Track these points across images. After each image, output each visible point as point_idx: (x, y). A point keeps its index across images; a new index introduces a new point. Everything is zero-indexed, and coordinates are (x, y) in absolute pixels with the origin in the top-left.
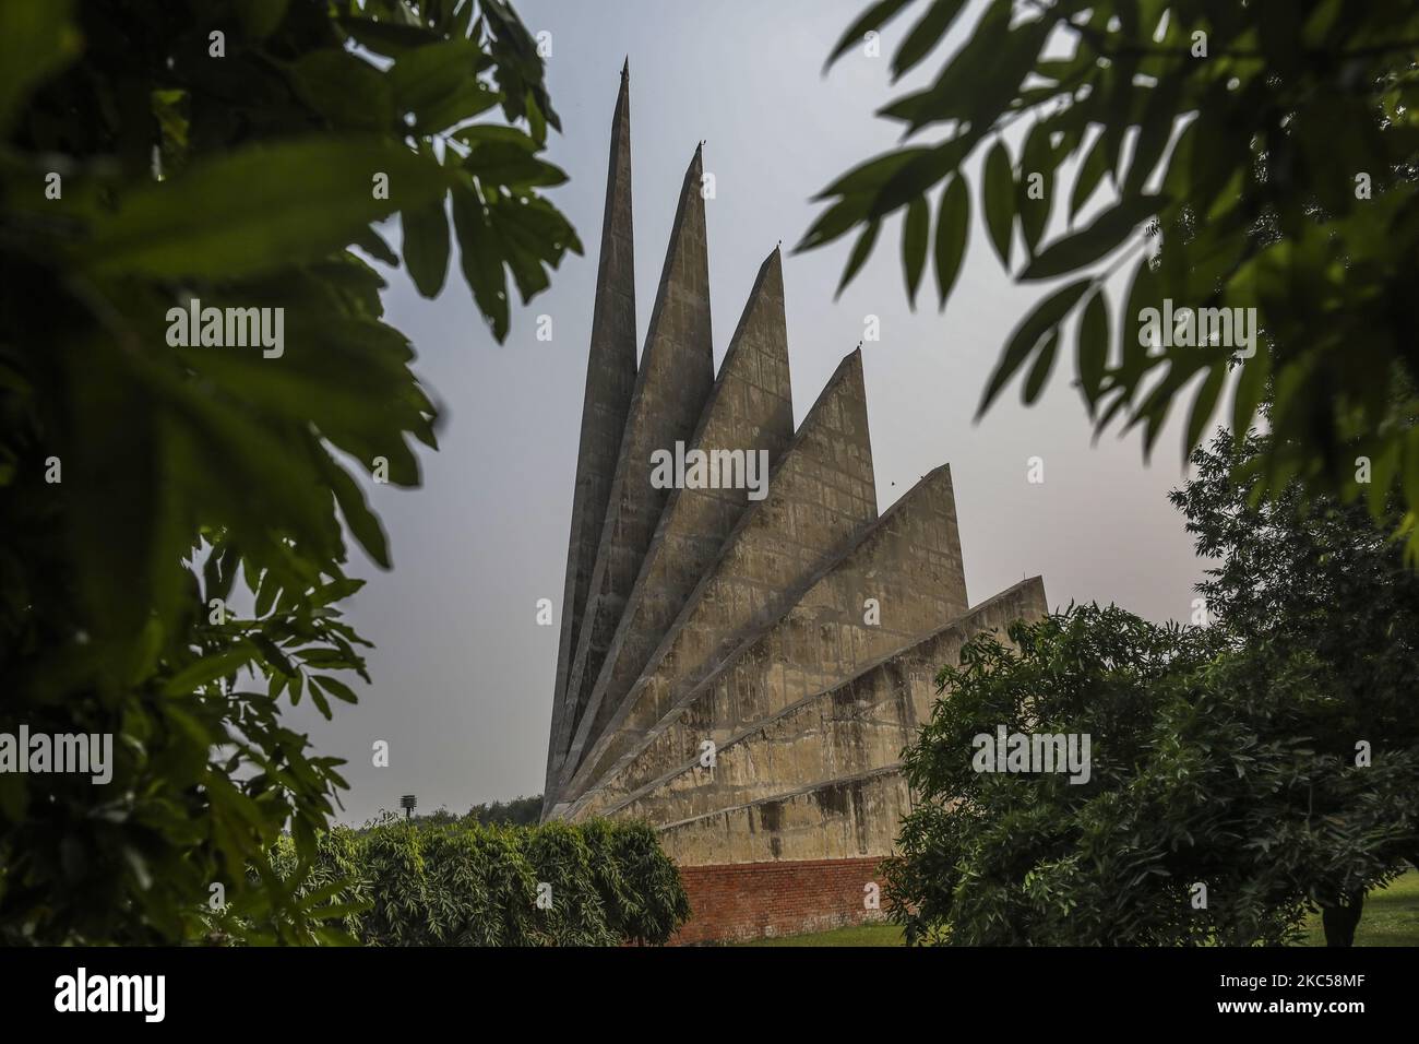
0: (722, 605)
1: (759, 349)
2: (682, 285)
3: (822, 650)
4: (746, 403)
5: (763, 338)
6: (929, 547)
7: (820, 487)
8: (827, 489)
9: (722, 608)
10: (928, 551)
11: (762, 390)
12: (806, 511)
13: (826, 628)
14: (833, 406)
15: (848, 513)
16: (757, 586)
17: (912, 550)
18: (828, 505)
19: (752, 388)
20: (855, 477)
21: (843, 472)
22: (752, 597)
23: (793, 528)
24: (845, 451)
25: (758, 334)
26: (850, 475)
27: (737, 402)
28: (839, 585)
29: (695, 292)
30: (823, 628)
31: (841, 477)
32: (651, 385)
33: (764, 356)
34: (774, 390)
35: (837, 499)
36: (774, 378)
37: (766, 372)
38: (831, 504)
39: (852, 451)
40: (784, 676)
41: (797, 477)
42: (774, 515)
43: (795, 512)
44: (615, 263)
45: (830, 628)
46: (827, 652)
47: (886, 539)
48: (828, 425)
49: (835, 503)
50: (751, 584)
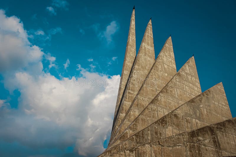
0: (153, 112)
1: (166, 56)
2: (146, 44)
3: (186, 125)
4: (163, 67)
5: (167, 54)
6: (219, 102)
7: (184, 86)
8: (186, 87)
9: (153, 113)
10: (219, 103)
11: (168, 65)
12: (180, 92)
13: (187, 119)
14: (187, 67)
15: (194, 94)
16: (165, 109)
17: (213, 102)
18: (187, 91)
19: (165, 64)
20: (195, 86)
21: (191, 83)
22: (164, 112)
23: (177, 95)
24: (191, 79)
25: (166, 53)
26: (193, 85)
27: (160, 67)
28: (191, 107)
29: (150, 46)
30: (186, 119)
31: (191, 85)
32: (138, 64)
33: (168, 58)
34: (171, 66)
35: (190, 90)
36: (171, 63)
37: (168, 62)
38: (188, 90)
39: (194, 79)
40: (172, 131)
41: (177, 82)
42: (171, 91)
43: (177, 91)
44: (131, 42)
45: (188, 119)
46: (188, 126)
47: (205, 97)
48: (186, 71)
49: (189, 91)
50: (164, 108)
